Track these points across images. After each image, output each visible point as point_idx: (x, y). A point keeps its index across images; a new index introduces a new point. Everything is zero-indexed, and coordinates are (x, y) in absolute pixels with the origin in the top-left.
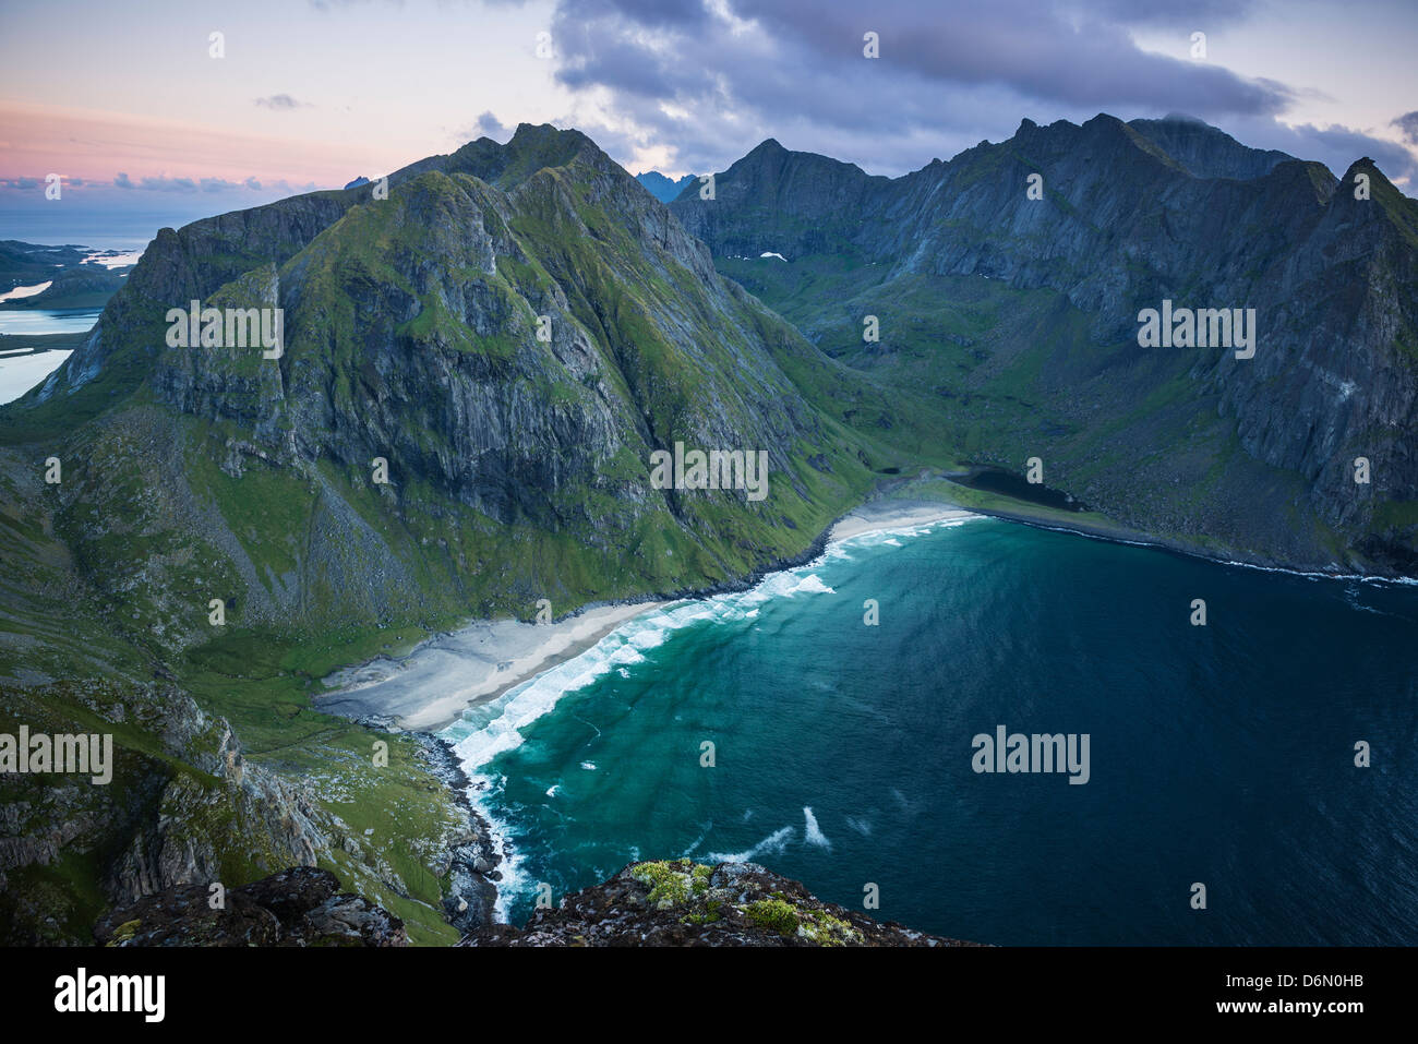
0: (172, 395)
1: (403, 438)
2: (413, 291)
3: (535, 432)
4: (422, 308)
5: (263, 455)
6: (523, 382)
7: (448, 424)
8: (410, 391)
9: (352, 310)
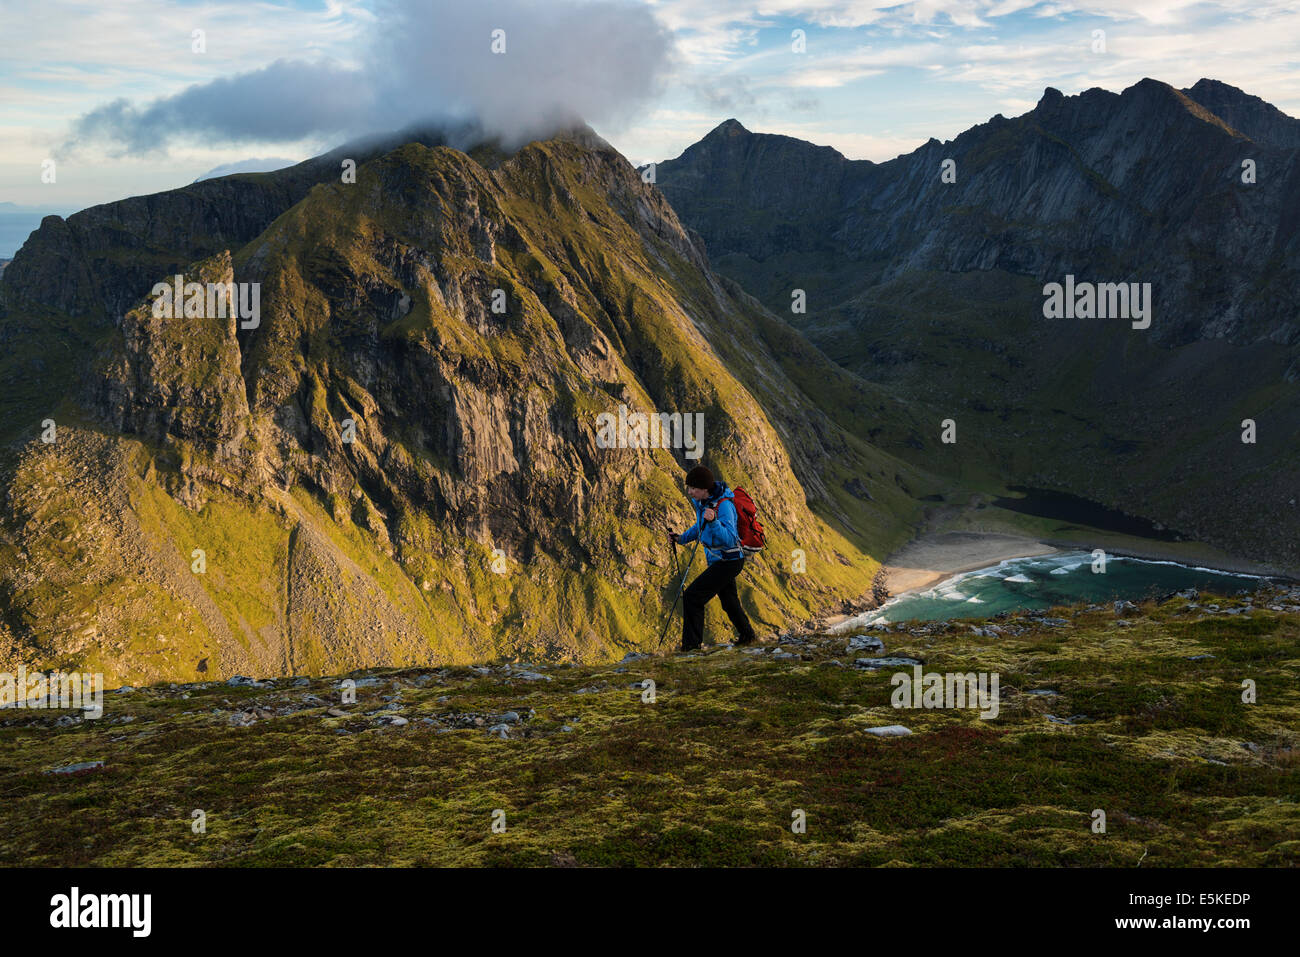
0: (107, 411)
1: (395, 461)
2: (398, 285)
3: (554, 452)
4: (411, 304)
5: (227, 482)
6: (538, 391)
7: (450, 443)
8: (400, 404)
9: (327, 307)
